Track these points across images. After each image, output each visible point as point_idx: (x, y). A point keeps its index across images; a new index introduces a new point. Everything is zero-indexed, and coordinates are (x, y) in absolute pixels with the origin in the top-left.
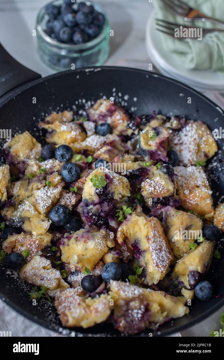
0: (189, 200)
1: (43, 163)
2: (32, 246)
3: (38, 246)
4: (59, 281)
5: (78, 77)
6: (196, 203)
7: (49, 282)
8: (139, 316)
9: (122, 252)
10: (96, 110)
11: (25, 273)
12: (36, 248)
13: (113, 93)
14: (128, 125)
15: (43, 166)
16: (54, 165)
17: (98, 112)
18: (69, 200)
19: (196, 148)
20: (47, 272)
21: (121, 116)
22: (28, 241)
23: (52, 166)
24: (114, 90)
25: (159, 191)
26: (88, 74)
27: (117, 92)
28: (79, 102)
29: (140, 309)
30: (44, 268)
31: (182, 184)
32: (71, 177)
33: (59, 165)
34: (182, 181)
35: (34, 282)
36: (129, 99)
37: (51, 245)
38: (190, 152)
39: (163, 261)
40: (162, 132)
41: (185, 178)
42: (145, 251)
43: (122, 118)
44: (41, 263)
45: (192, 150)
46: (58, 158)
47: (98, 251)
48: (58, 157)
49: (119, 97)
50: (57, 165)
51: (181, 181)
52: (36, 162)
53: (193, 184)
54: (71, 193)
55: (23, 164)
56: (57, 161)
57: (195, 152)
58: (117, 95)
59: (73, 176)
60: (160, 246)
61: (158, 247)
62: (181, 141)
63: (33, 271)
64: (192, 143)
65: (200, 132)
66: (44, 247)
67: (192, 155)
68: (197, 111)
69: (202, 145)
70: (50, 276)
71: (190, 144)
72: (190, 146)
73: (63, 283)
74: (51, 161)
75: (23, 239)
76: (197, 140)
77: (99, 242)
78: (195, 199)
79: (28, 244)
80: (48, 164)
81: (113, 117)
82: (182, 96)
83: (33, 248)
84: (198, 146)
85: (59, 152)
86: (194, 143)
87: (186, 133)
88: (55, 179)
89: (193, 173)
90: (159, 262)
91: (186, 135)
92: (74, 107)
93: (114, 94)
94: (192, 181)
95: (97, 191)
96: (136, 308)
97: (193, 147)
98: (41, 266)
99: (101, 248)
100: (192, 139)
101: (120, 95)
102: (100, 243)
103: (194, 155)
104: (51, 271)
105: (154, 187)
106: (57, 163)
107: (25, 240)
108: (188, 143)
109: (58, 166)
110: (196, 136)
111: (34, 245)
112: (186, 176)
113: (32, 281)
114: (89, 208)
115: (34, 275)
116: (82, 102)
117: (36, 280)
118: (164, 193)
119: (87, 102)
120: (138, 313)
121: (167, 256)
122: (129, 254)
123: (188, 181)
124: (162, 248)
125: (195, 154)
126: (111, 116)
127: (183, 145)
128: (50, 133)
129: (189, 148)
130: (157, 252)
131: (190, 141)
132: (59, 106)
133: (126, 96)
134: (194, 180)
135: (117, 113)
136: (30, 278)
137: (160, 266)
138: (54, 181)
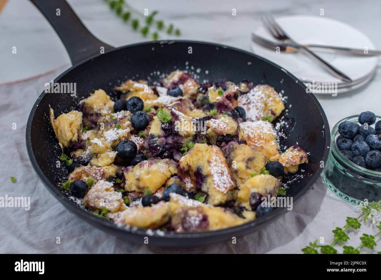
0: (254, 143)
1: (115, 114)
2: (97, 175)
3: (102, 173)
4: (121, 205)
5: (153, 49)
6: (261, 145)
7: (111, 203)
8: (197, 222)
9: (186, 183)
10: (170, 79)
11: (88, 196)
12: (100, 176)
13: (185, 66)
14: (199, 89)
15: (114, 117)
16: (125, 115)
17: (171, 81)
18: (137, 142)
19: (263, 105)
20: (109, 194)
21: (192, 83)
22: (93, 170)
23: (123, 116)
24: (187, 63)
25: (222, 128)
26: (162, 46)
27: (190, 66)
28: (153, 74)
29: (198, 216)
30: (107, 190)
31: (248, 133)
32: (140, 121)
33: (130, 115)
34: (249, 130)
35: (96, 205)
36: (201, 72)
37: (116, 176)
38: (257, 109)
39: (225, 184)
40: (228, 87)
41: (251, 128)
42: (207, 176)
43: (193, 85)
44: (104, 185)
45: (259, 107)
46: (129, 108)
47: (160, 173)
48: (129, 106)
49: (192, 71)
50: (128, 115)
51: (247, 130)
52: (108, 112)
53: (259, 132)
54: (139, 137)
55: (96, 116)
56: (128, 111)
57: (262, 109)
58: (190, 68)
59: (142, 121)
60: (222, 171)
61: (220, 171)
62: (249, 101)
63: (96, 193)
64: (259, 101)
65: (267, 92)
66: (108, 177)
67: (259, 112)
68: (265, 77)
69: (269, 104)
70: (112, 198)
71: (258, 102)
72: (257, 104)
73: (124, 207)
74: (122, 112)
75: (89, 169)
76: (264, 98)
77: (161, 165)
78: (260, 142)
79: (93, 173)
80: (119, 115)
81: (185, 84)
82: (250, 64)
83: (98, 177)
84: (266, 105)
85: (130, 102)
86: (261, 101)
87: (254, 93)
88: (124, 123)
89: (259, 125)
90: (220, 184)
91: (253, 95)
92: (149, 78)
93: (187, 68)
94: (258, 130)
95: (163, 126)
96: (193, 216)
97: (260, 105)
98: (104, 188)
99: (164, 171)
100: (259, 98)
101: (193, 68)
102: (163, 167)
103: (261, 112)
104: (113, 193)
105: (218, 124)
106: (128, 113)
107: (91, 169)
108: (255, 101)
109: (129, 117)
110: (263, 96)
111: (99, 174)
112: (252, 127)
113: (94, 204)
114: (154, 139)
115: (97, 198)
116: (156, 74)
117: (97, 202)
118: (228, 130)
119: (161, 74)
120: (195, 220)
121: (228, 181)
122: (192, 185)
123: (254, 130)
124: (224, 173)
125: (263, 111)
126: (183, 83)
127: (250, 104)
128: (124, 94)
129: (256, 106)
130: (218, 175)
131: (258, 100)
132: (135, 76)
133: (198, 69)
134: (259, 130)
135: (189, 81)
136: (92, 201)
137: (221, 187)
138: (124, 126)
